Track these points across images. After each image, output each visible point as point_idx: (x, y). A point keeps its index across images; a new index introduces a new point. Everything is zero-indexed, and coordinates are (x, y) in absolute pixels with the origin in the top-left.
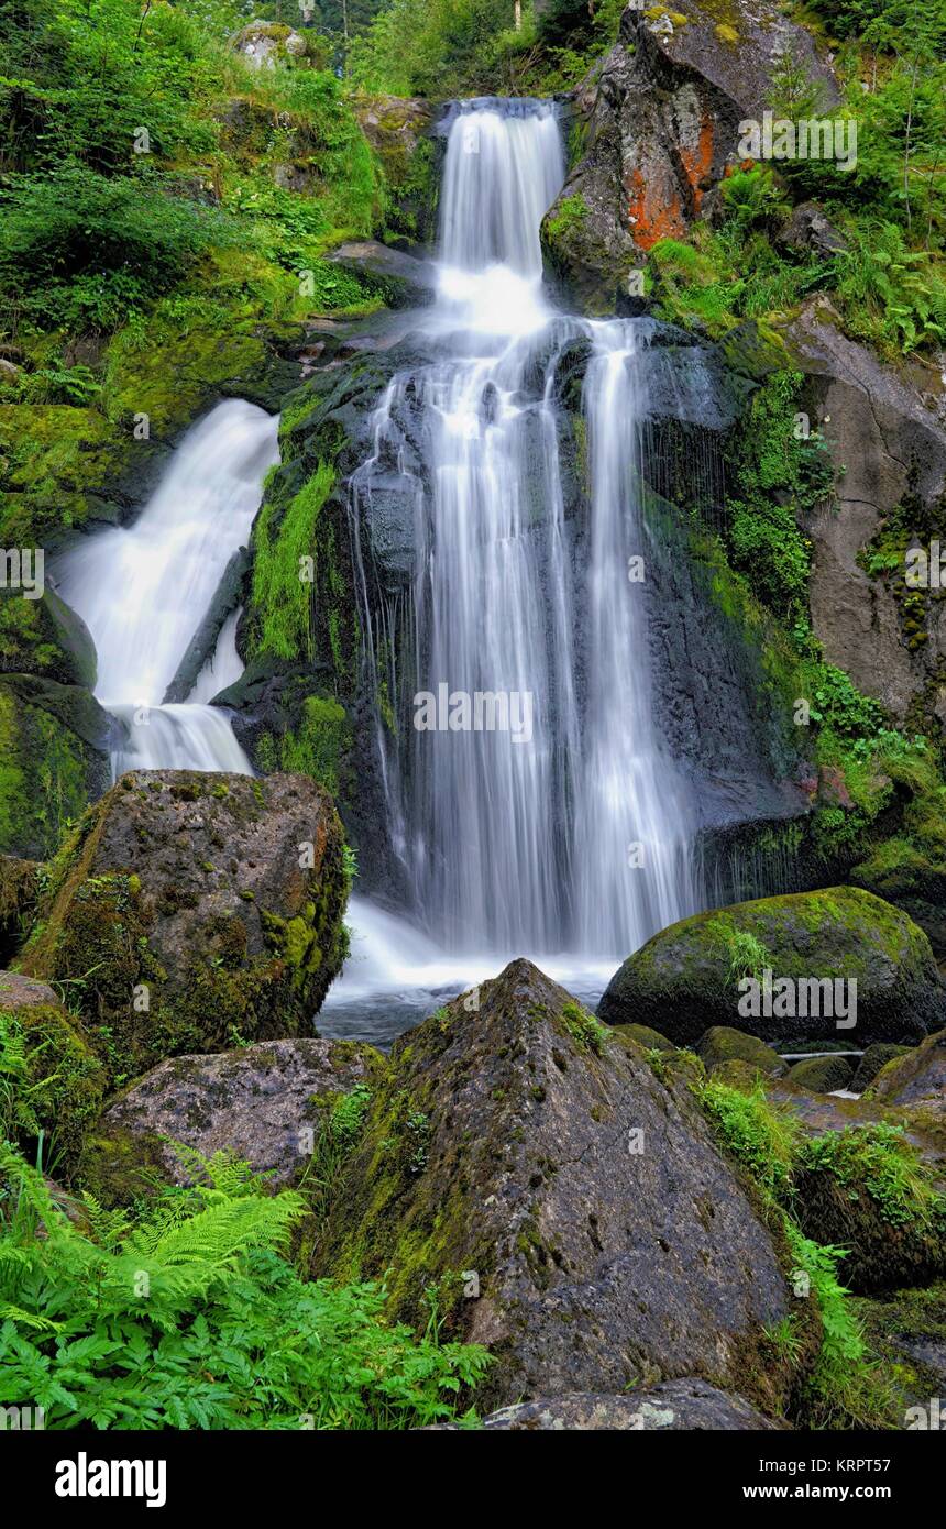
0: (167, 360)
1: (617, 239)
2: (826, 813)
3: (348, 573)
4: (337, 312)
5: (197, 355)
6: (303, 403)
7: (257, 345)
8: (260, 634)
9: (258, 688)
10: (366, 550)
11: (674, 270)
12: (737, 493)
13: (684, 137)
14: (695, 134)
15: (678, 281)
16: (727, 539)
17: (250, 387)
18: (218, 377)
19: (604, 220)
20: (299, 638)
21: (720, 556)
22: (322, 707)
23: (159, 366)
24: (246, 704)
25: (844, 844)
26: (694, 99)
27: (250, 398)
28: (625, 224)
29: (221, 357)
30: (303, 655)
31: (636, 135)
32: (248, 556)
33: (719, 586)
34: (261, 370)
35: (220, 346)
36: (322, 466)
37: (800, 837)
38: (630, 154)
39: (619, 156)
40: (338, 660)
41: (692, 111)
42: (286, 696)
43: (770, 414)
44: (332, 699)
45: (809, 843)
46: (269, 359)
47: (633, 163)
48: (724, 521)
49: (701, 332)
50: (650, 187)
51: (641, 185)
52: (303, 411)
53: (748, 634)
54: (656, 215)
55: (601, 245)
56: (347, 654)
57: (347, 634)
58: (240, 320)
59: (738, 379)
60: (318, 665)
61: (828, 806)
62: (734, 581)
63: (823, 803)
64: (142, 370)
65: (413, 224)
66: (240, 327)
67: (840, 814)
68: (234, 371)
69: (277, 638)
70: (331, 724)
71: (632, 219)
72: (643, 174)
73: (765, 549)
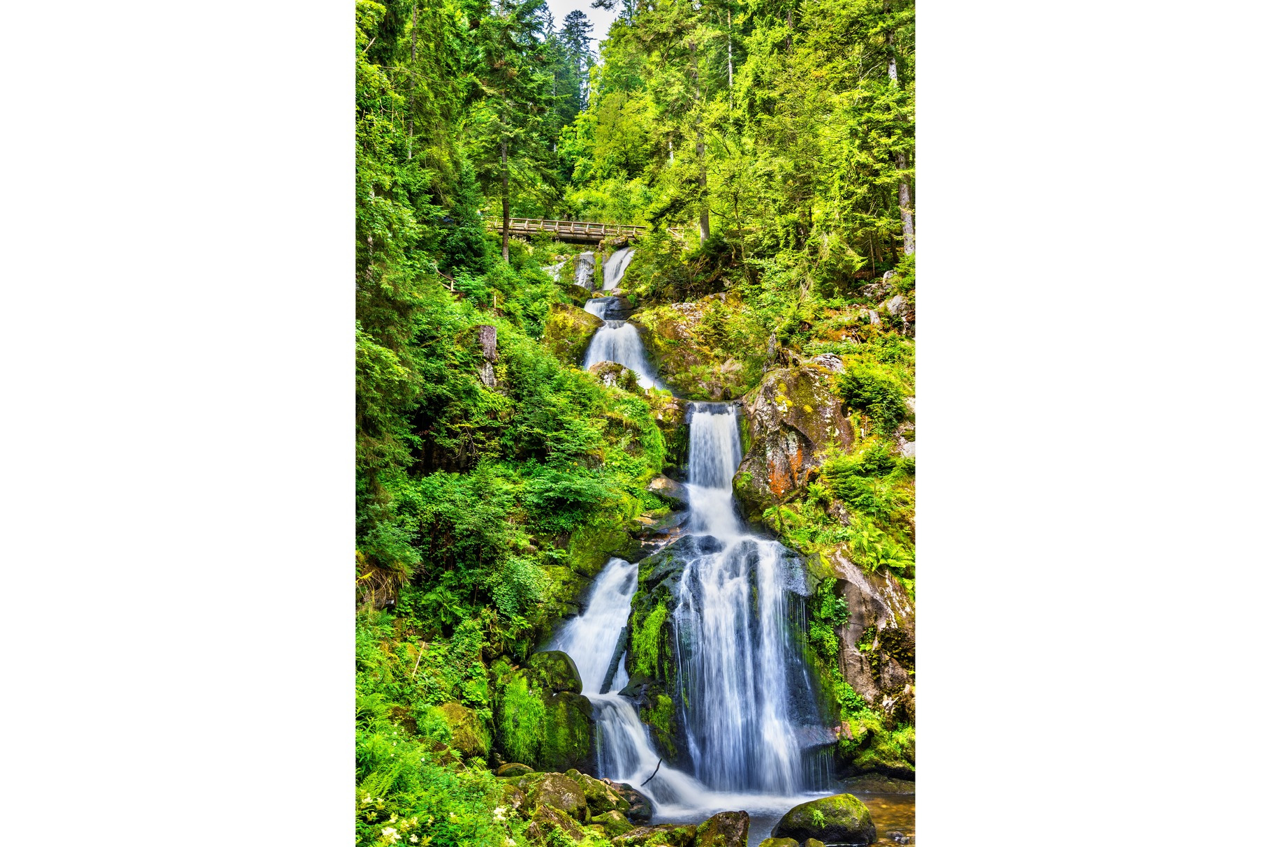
0: (592, 544)
1: (764, 489)
2: (844, 742)
3: (673, 648)
4: (653, 512)
5: (603, 540)
6: (648, 569)
7: (624, 535)
8: (636, 664)
9: (638, 688)
10: (680, 642)
11: (788, 522)
12: (813, 619)
13: (791, 450)
14: (795, 450)
15: (791, 527)
16: (808, 633)
17: (623, 553)
18: (610, 549)
19: (759, 480)
20: (652, 667)
21: (805, 639)
22: (664, 699)
23: (589, 546)
24: (635, 696)
25: (850, 752)
26: (795, 437)
27: (623, 558)
28: (767, 483)
29: (611, 541)
30: (653, 674)
31: (772, 447)
32: (629, 630)
33: (805, 651)
34: (626, 545)
35: (611, 536)
36: (659, 603)
37: (833, 750)
38: (769, 454)
39: (764, 454)
40: (667, 678)
41: (794, 440)
42: (650, 693)
43: (824, 593)
44: (667, 696)
45: (837, 752)
46: (629, 541)
47: (771, 458)
48: (808, 628)
49: (799, 550)
50: (777, 467)
51: (773, 467)
52: (649, 572)
53: (816, 670)
54: (779, 478)
55: (758, 493)
56: (671, 677)
57: (671, 670)
58: (617, 524)
59: (813, 578)
60: (660, 681)
61: (844, 739)
62: (810, 649)
63: (842, 738)
64: (582, 548)
65: (675, 458)
66: (618, 527)
67: (848, 742)
68: (617, 547)
69: (643, 667)
70: (667, 706)
71: (770, 480)
72: (774, 462)
73: (822, 639)
